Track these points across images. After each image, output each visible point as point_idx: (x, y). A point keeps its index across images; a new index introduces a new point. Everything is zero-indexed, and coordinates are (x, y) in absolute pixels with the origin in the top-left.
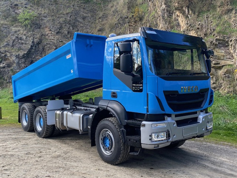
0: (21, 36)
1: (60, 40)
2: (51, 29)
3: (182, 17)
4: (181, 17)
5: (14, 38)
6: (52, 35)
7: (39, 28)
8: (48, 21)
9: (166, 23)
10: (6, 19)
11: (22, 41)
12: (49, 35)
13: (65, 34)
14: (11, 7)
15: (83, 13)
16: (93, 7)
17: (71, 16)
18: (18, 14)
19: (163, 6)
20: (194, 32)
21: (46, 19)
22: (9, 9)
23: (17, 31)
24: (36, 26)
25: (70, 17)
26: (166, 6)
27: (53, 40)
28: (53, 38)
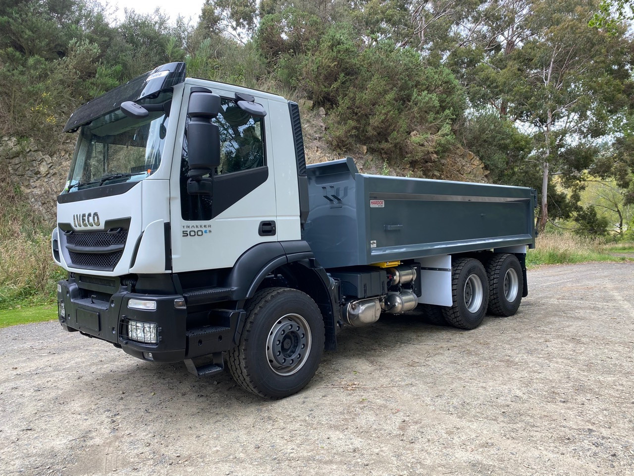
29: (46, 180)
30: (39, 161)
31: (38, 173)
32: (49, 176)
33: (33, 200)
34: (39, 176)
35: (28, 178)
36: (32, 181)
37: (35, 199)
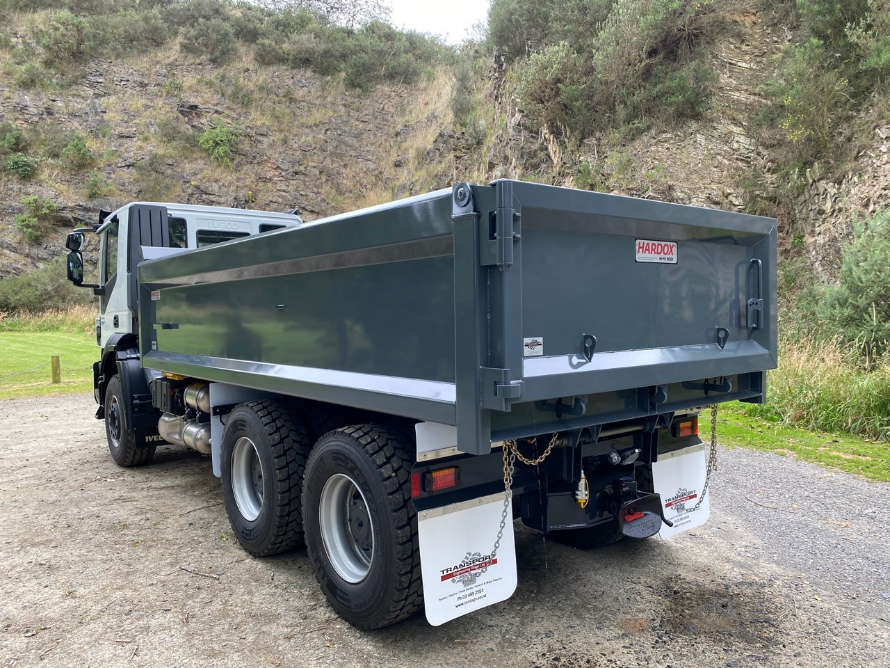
0: (208, 184)
1: (301, 193)
2: (280, 166)
3: (553, 141)
4: (551, 143)
5: (190, 191)
6: (281, 178)
7: (251, 163)
8: (271, 146)
9: (521, 157)
10: (169, 141)
11: (211, 196)
12: (275, 179)
13: (315, 175)
14: (182, 112)
15: (357, 123)
16: (382, 106)
17: (326, 130)
18: (201, 130)
19: (517, 115)
20: (572, 178)
21: (265, 140)
22: (177, 118)
23: (196, 172)
24: (243, 157)
25: (326, 133)
26: (523, 116)
27: (284, 191)
28: (284, 188)
29: (833, 221)
30: (823, 194)
31: (821, 212)
32: (835, 215)
33: (814, 253)
34: (823, 216)
35: (812, 222)
36: (817, 225)
37: (817, 252)
